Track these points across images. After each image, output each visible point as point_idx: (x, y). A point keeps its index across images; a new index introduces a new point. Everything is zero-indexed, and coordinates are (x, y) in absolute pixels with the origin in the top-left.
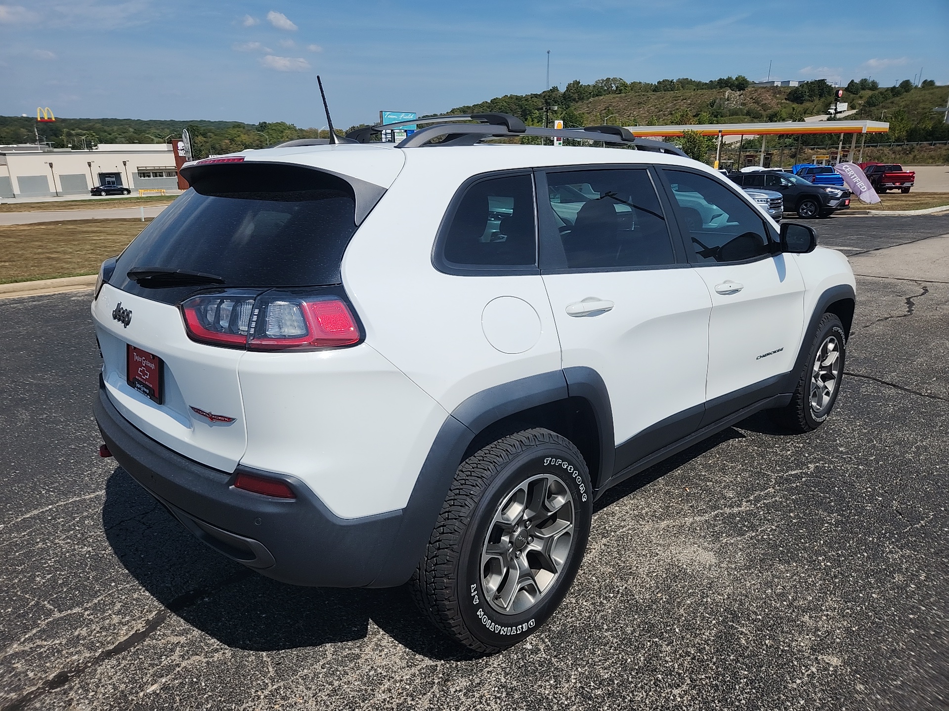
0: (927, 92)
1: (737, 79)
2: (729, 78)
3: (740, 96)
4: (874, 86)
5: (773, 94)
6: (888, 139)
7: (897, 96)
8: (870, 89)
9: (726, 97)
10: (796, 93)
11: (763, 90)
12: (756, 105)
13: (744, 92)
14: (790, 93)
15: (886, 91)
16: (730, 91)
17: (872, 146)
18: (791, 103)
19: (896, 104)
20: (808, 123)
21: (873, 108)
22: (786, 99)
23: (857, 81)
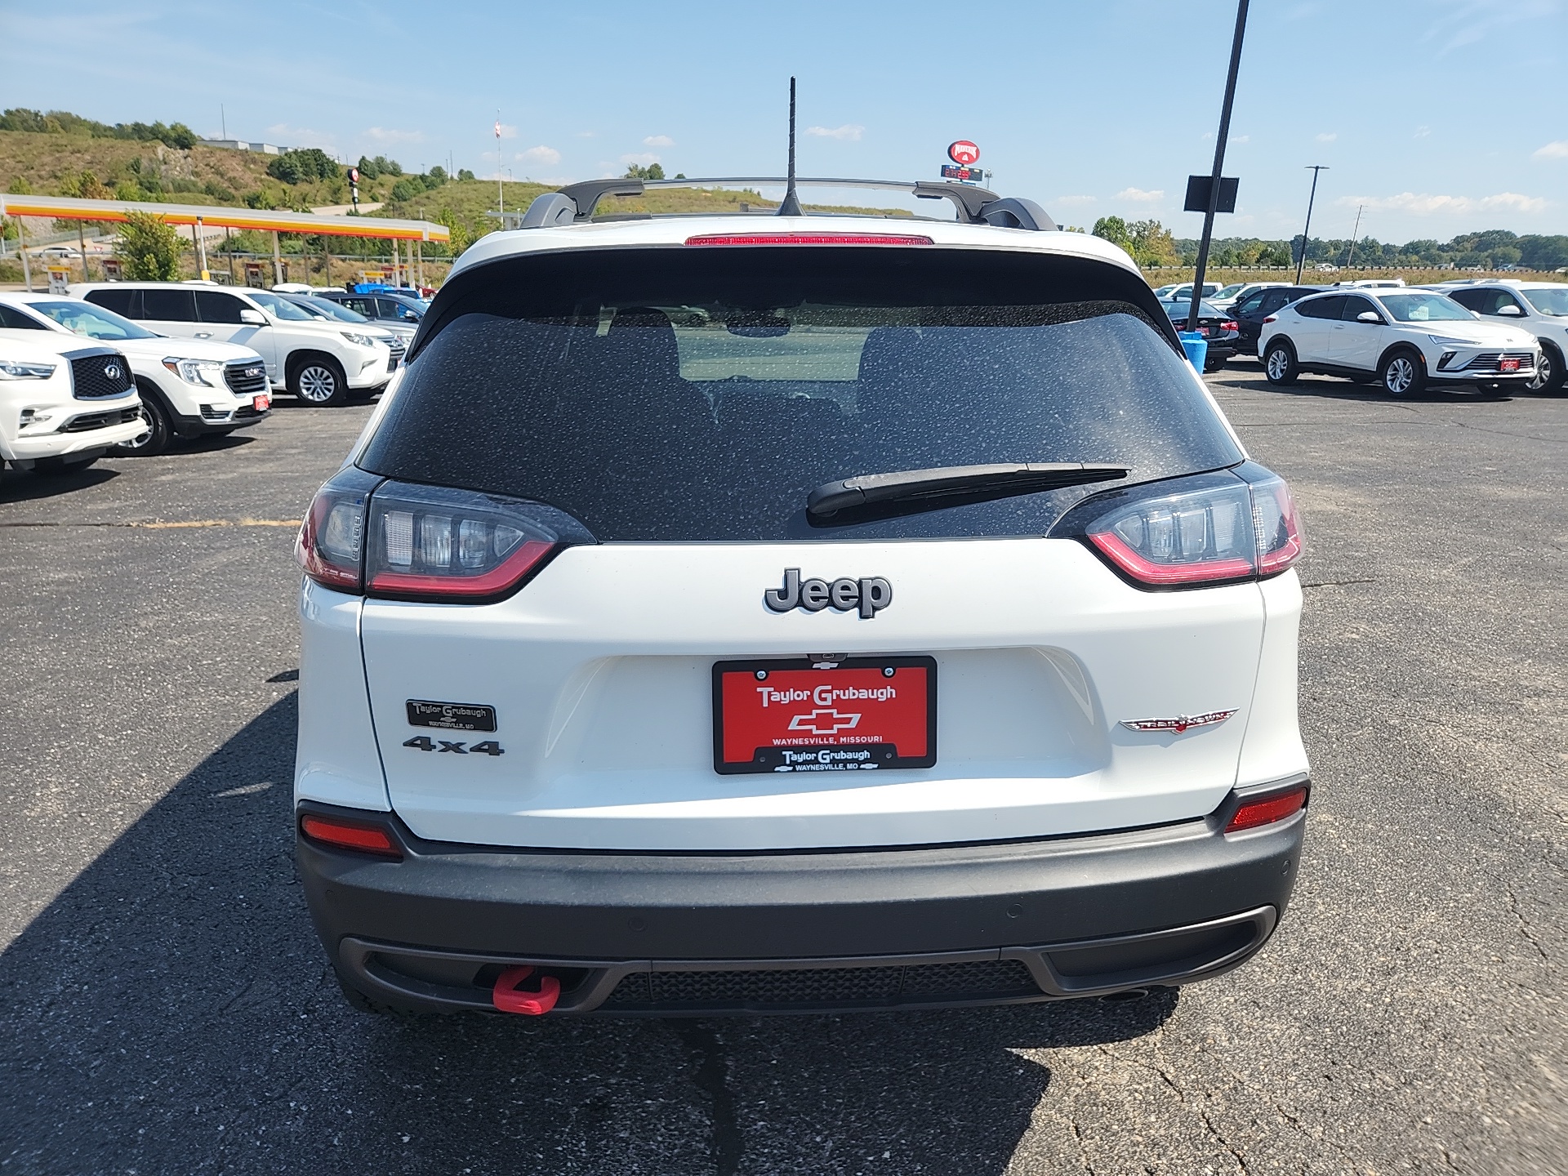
0: (469, 187)
1: (173, 128)
2: (158, 125)
3: (185, 158)
4: (396, 172)
5: (242, 163)
6: (444, 251)
7: (432, 189)
8: (392, 174)
9: (161, 158)
10: (280, 165)
11: (225, 153)
12: (219, 178)
13: (191, 153)
14: (271, 165)
15: (414, 179)
16: (164, 146)
17: (429, 261)
18: (277, 181)
19: (434, 200)
20: (318, 217)
21: (404, 203)
22: (267, 174)
23: (370, 158)
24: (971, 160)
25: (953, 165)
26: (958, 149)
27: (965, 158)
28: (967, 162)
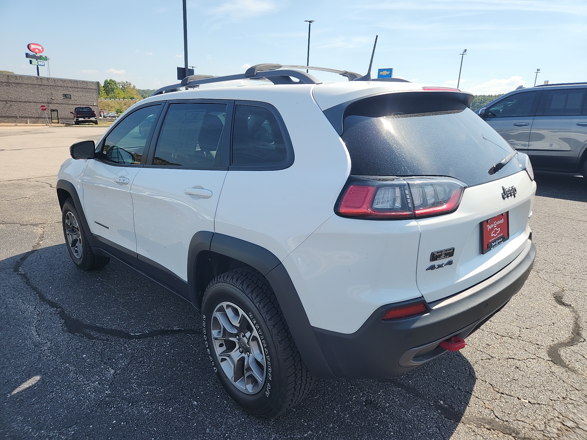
24: (40, 51)
25: (31, 53)
26: (32, 47)
27: (37, 51)
28: (38, 53)
